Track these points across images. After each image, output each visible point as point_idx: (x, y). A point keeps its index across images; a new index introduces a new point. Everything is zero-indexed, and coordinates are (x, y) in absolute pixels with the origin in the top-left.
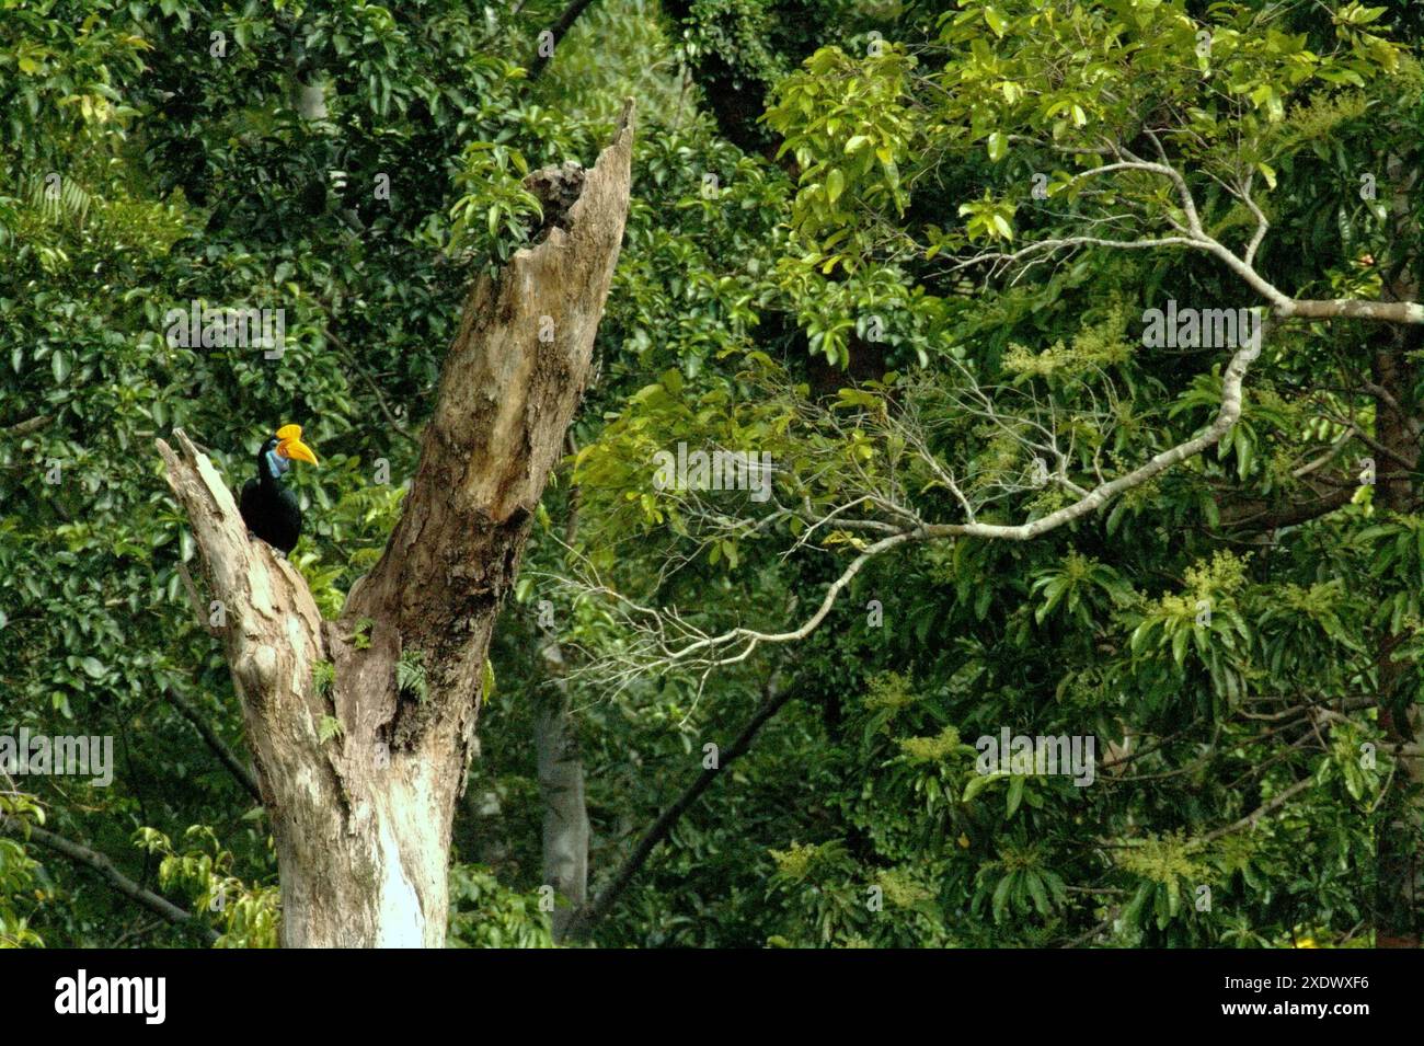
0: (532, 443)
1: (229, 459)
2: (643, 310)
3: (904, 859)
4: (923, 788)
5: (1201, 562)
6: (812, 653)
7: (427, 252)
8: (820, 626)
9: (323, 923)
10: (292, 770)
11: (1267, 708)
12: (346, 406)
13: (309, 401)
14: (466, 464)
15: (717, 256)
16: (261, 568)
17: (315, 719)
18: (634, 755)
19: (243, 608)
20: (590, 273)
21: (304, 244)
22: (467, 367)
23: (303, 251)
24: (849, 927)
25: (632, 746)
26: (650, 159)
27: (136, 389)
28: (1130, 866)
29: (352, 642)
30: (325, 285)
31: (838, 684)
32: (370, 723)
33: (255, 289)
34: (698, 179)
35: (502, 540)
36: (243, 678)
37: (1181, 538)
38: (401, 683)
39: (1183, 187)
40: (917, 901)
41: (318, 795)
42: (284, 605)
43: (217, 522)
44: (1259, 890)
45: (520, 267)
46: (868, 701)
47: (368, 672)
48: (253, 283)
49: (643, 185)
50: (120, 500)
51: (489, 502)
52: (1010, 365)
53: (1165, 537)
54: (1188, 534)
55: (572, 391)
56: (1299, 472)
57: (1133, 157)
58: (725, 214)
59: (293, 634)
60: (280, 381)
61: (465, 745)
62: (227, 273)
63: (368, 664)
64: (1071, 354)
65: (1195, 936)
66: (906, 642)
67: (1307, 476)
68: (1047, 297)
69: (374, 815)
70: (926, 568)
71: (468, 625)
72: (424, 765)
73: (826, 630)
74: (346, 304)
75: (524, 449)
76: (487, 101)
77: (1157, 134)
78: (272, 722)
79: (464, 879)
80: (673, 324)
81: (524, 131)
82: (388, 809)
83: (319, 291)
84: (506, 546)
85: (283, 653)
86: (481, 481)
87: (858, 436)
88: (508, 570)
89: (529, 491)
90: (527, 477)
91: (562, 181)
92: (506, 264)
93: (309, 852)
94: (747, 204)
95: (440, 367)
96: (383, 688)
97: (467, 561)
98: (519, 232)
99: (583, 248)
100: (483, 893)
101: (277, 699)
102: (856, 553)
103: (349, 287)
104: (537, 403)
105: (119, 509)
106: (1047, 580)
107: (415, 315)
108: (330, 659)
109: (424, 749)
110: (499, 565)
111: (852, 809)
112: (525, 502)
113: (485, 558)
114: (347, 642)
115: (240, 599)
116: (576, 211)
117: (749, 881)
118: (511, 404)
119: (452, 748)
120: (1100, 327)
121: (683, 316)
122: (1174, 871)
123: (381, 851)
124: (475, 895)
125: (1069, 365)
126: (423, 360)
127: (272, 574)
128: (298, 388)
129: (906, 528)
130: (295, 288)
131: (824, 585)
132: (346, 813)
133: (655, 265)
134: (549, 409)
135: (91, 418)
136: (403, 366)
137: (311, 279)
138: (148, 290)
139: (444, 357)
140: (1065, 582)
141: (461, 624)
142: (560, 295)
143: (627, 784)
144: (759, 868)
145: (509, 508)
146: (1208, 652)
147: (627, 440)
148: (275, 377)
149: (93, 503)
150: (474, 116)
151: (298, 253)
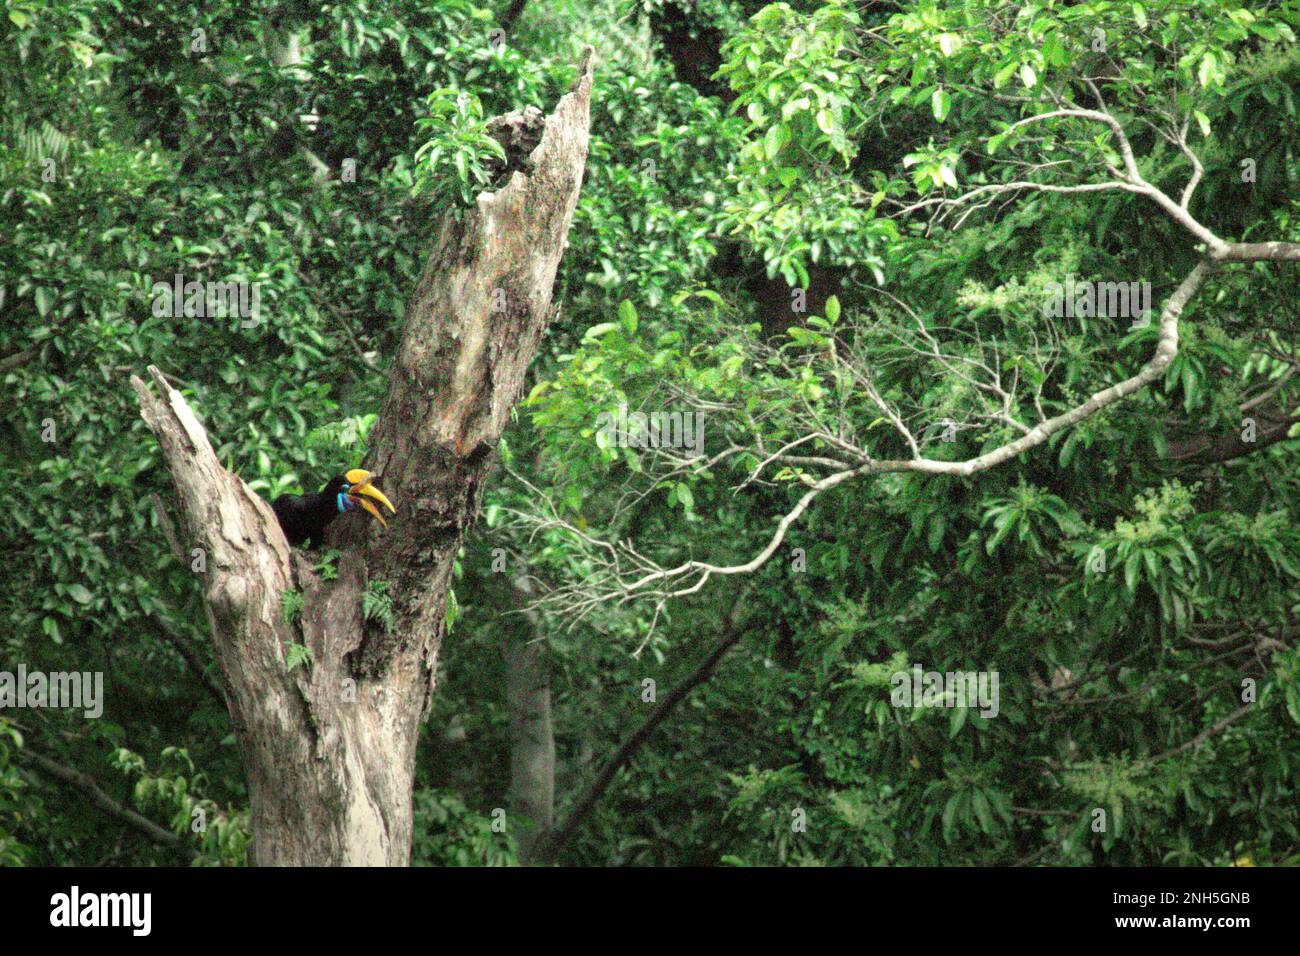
0: (494, 380)
1: (205, 390)
2: (605, 242)
3: (855, 783)
4: (873, 712)
5: (1150, 491)
6: (766, 583)
7: (393, 193)
8: (773, 557)
9: (292, 844)
10: (262, 695)
11: (1211, 634)
12: (319, 339)
13: (281, 334)
14: (430, 400)
15: (675, 191)
16: (232, 500)
17: (284, 647)
18: (595, 681)
19: (215, 539)
20: (551, 214)
21: (274, 185)
22: (432, 307)
23: (274, 192)
24: (805, 847)
25: (593, 673)
26: (608, 99)
27: (115, 324)
28: (1077, 788)
29: (320, 572)
30: (295, 225)
31: (790, 614)
32: (337, 651)
33: (227, 228)
34: (655, 118)
35: (465, 474)
36: (215, 607)
37: (1127, 471)
38: (367, 612)
39: (1121, 134)
40: (869, 822)
41: (286, 720)
42: (254, 536)
43: (189, 456)
44: (1202, 810)
45: (483, 210)
46: (824, 627)
47: (335, 601)
48: (225, 221)
49: (602, 126)
50: (100, 432)
51: (452, 437)
52: (965, 300)
53: (1113, 471)
54: (1135, 467)
55: (533, 330)
56: (1244, 406)
57: (1073, 105)
58: (681, 151)
59: (263, 564)
61: (429, 673)
62: (201, 212)
63: (335, 594)
64: (1024, 290)
65: (1139, 856)
66: (861, 570)
67: (1250, 411)
68: (1000, 236)
69: (341, 739)
70: (880, 500)
71: (432, 554)
72: (389, 692)
73: (777, 563)
74: (316, 243)
75: (486, 384)
76: (454, 42)
77: (1095, 82)
78: (242, 650)
79: (433, 802)
80: (633, 256)
81: (492, 69)
82: (354, 734)
83: (288, 231)
84: (469, 479)
85: (253, 583)
86: (444, 417)
87: (807, 373)
88: (471, 503)
89: (492, 427)
90: (489, 412)
91: (523, 127)
92: (469, 207)
93: (278, 776)
94: (702, 141)
95: (407, 306)
96: (349, 617)
97: (431, 494)
98: (482, 175)
99: (543, 191)
100: (451, 816)
101: (247, 627)
102: (807, 488)
103: (319, 227)
104: (498, 342)
105: (100, 441)
106: (999, 509)
107: (382, 253)
108: (299, 588)
109: (389, 676)
110: (462, 498)
111: (803, 735)
112: (487, 437)
113: (448, 491)
114: (314, 573)
115: (211, 530)
116: (537, 155)
117: (707, 804)
118: (474, 343)
119: (416, 675)
120: (1053, 264)
121: (642, 249)
122: (1118, 793)
123: (348, 775)
124: (443, 818)
125: (1022, 301)
126: (390, 296)
127: (243, 507)
128: (271, 323)
129: (853, 463)
130: (266, 227)
131: (776, 518)
132: (314, 736)
133: (614, 200)
134: (511, 347)
135: (73, 354)
136: (371, 302)
137: (282, 219)
138: (125, 230)
139: (410, 297)
140: (1015, 512)
141: (425, 555)
142: (521, 238)
143: (588, 711)
144: (718, 792)
145: (471, 443)
146: (1158, 579)
147: (581, 379)
149: (75, 435)
150: (443, 56)
151: (269, 194)
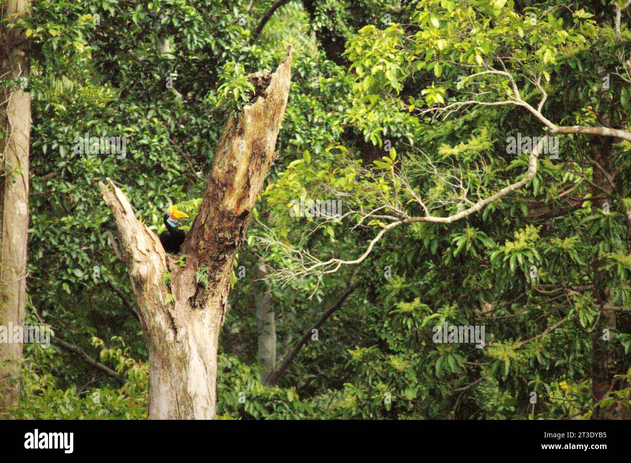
0: (251, 183)
1: (130, 188)
2: (297, 126)
3: (401, 351)
4: (406, 323)
5: (521, 230)
6: (365, 268)
7: (209, 106)
8: (367, 258)
9: (167, 377)
10: (154, 315)
11: (548, 289)
12: (178, 167)
13: (162, 165)
14: (224, 192)
15: (327, 104)
16: (141, 234)
17: (163, 295)
18: (293, 309)
19: (134, 250)
20: (274, 115)
21: (159, 102)
22: (225, 153)
23: (159, 105)
24: (379, 379)
25: (292, 305)
26: (298, 67)
27: (93, 161)
28: (491, 354)
29: (179, 263)
30: (168, 119)
31: (374, 281)
32: (185, 296)
33: (139, 121)
34: (318, 75)
35: (238, 223)
36: (134, 278)
37: (514, 222)
38: (198, 280)
39: (513, 81)
40: (405, 368)
41: (164, 325)
42: (151, 249)
43: (124, 215)
44: (544, 363)
45: (246, 112)
46: (388, 287)
47: (184, 276)
48: (139, 118)
49: (296, 78)
50: (87, 206)
51: (233, 207)
52: (441, 152)
54: (517, 220)
55: (267, 163)
56: (562, 195)
57: (493, 69)
58: (329, 89)
59: (154, 260)
60: (151, 157)
61: (223, 306)
62: (129, 114)
63: (184, 273)
64: (466, 147)
65: (517, 382)
66: (403, 263)
67: (565, 197)
68: (459, 124)
69: (187, 333)
70: (411, 234)
71: (225, 257)
72: (207, 313)
73: (370, 259)
74: (176, 126)
75: (247, 186)
76: (234, 44)
77: (502, 59)
78: (146, 296)
79: (225, 359)
80: (309, 133)
81: (250, 55)
82: (193, 331)
83: (165, 121)
84: (240, 225)
85: (150, 268)
86: (230, 199)
87: (382, 180)
88: (241, 235)
89: (250, 203)
90: (249, 197)
91: (263, 78)
92: (240, 111)
93: (161, 348)
94: (338, 84)
95: (214, 153)
96: (190, 283)
97: (225, 231)
98: (246, 98)
99: (271, 105)
100: (233, 365)
101: (148, 286)
102: (382, 228)
103: (178, 120)
104: (252, 168)
105: (86, 209)
106: (459, 238)
107: (204, 131)
108: (170, 271)
109: (207, 307)
110: (237, 232)
111: (380, 331)
112: (248, 207)
113: (232, 230)
114: (176, 264)
115: (133, 246)
116: (268, 90)
117: (340, 360)
118: (242, 168)
119: (218, 306)
120: (478, 136)
121: (313, 129)
122: (508, 356)
123: (190, 348)
124: (230, 366)
125: (466, 151)
126: (207, 149)
127: (146, 236)
128: (158, 160)
129: (401, 218)
130: (155, 120)
131: (369, 241)
132: (176, 332)
133: (301, 109)
134: (258, 170)
135: (75, 173)
136: (199, 151)
137: (162, 116)
138: (97, 121)
139: (215, 148)
140: (465, 239)
141: (222, 256)
142: (262, 124)
143: (290, 321)
144: (344, 355)
145: (241, 210)
146: (523, 266)
147: (287, 183)
148: (149, 155)
149: (76, 207)
150: (229, 50)
151: (157, 106)
